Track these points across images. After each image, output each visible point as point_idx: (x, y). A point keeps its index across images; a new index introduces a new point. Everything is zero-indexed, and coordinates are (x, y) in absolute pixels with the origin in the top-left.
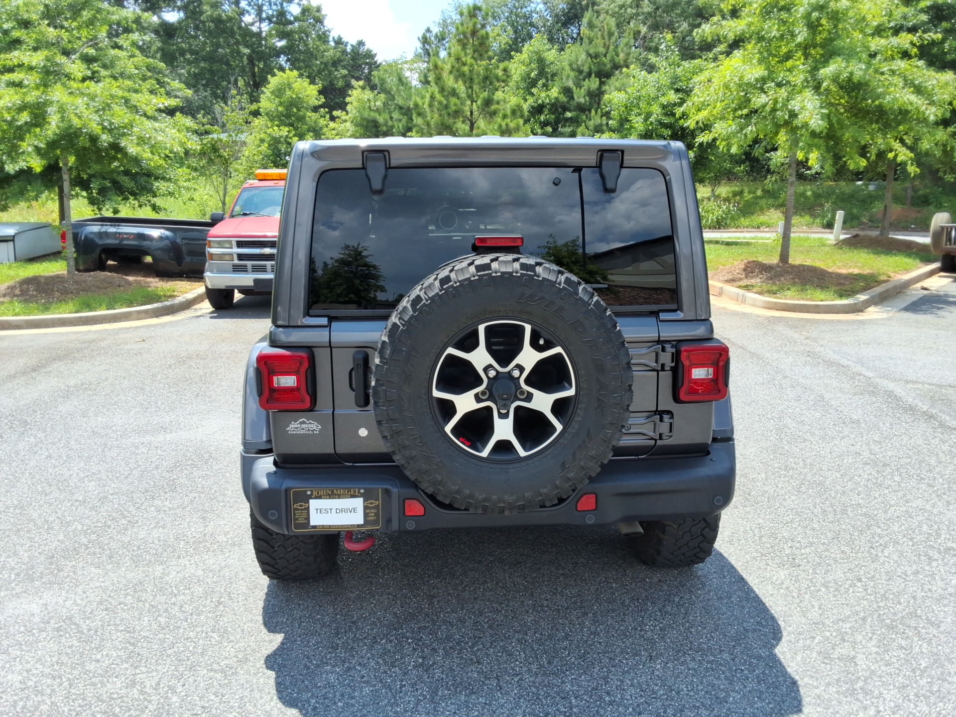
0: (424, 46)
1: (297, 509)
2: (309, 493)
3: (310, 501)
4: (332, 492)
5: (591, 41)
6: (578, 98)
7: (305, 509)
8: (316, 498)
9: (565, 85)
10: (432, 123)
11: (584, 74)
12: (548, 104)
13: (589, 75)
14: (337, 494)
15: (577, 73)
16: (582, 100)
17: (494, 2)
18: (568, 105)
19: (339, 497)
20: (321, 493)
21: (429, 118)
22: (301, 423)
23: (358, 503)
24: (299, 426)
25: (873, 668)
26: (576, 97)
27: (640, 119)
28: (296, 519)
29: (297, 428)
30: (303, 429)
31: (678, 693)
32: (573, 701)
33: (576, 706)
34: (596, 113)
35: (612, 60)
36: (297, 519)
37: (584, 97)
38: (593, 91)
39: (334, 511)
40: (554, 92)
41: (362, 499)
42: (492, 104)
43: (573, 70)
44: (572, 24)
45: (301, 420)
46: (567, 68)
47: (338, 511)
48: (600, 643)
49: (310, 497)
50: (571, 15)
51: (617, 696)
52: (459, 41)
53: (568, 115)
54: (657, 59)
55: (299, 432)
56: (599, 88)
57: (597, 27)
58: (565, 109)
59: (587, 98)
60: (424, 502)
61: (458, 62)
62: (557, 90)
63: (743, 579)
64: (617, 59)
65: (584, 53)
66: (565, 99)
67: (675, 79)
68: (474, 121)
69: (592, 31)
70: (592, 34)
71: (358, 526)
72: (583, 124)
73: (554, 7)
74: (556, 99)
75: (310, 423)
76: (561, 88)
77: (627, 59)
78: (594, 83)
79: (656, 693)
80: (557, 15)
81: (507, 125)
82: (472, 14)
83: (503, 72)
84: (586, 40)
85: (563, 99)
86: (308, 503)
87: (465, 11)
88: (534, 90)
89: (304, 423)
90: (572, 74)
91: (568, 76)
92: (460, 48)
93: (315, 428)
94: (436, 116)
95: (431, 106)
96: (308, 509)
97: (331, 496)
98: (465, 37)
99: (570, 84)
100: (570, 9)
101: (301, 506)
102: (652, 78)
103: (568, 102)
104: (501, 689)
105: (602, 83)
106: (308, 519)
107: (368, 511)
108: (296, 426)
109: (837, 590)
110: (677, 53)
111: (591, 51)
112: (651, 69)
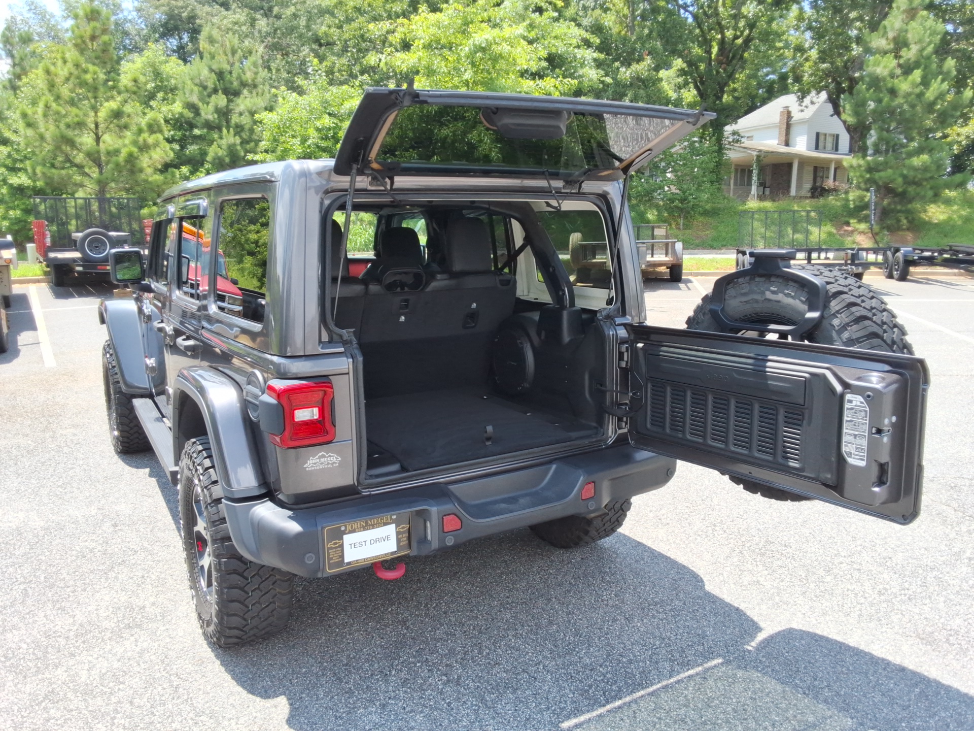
0: (5, 46)
1: (332, 548)
2: (343, 528)
3: (345, 537)
4: (366, 523)
5: (213, 57)
6: (206, 114)
7: (339, 546)
8: (350, 532)
9: (189, 100)
10: (48, 136)
11: (209, 90)
12: (171, 119)
13: (215, 91)
14: (372, 525)
15: (201, 89)
16: (210, 117)
17: (77, 2)
18: (194, 122)
19: (373, 527)
20: (355, 526)
21: (42, 130)
22: (320, 457)
23: (390, 530)
24: (318, 460)
25: (775, 585)
26: (203, 114)
27: (297, 141)
28: (330, 559)
29: (315, 464)
30: (322, 463)
31: (669, 639)
32: (601, 669)
33: (607, 673)
34: (228, 131)
35: (239, 77)
36: (332, 559)
37: (212, 114)
38: (221, 109)
39: (368, 543)
40: (177, 107)
41: (393, 526)
42: (123, 117)
43: (196, 85)
44: (172, 35)
45: (320, 454)
46: (189, 82)
47: (372, 542)
48: (581, 619)
49: (344, 533)
50: (170, 26)
51: (629, 656)
52: (76, 45)
53: (197, 132)
54: (306, 82)
55: (318, 468)
56: (227, 106)
57: (218, 42)
58: (192, 126)
59: (216, 116)
60: (460, 515)
61: (77, 69)
62: (180, 105)
63: (639, 543)
64: (244, 78)
65: (207, 68)
66: (191, 115)
67: (326, 104)
68: (100, 134)
69: (213, 46)
70: (213, 50)
71: (392, 553)
72: (215, 143)
73: (149, 15)
74: (181, 114)
75: (330, 456)
76: (185, 103)
77: (256, 78)
78: (221, 100)
79: (654, 645)
80: (153, 26)
81: (145, 140)
82: (90, 17)
83: (133, 83)
84: (206, 55)
85: (189, 115)
86: (342, 539)
87: (81, 13)
88: (152, 103)
89: (323, 456)
90: (196, 89)
91: (192, 91)
92: (77, 53)
93: (334, 460)
94: (52, 128)
95: (45, 116)
96: (342, 546)
97: (365, 528)
98: (84, 42)
99: (194, 99)
100: (169, 20)
101: (335, 544)
102: (303, 100)
103: (194, 118)
104: (536, 679)
105: (229, 101)
106: (342, 556)
107: (400, 536)
108: (314, 461)
109: (707, 536)
110: (324, 77)
111: (214, 67)
112: (300, 91)
